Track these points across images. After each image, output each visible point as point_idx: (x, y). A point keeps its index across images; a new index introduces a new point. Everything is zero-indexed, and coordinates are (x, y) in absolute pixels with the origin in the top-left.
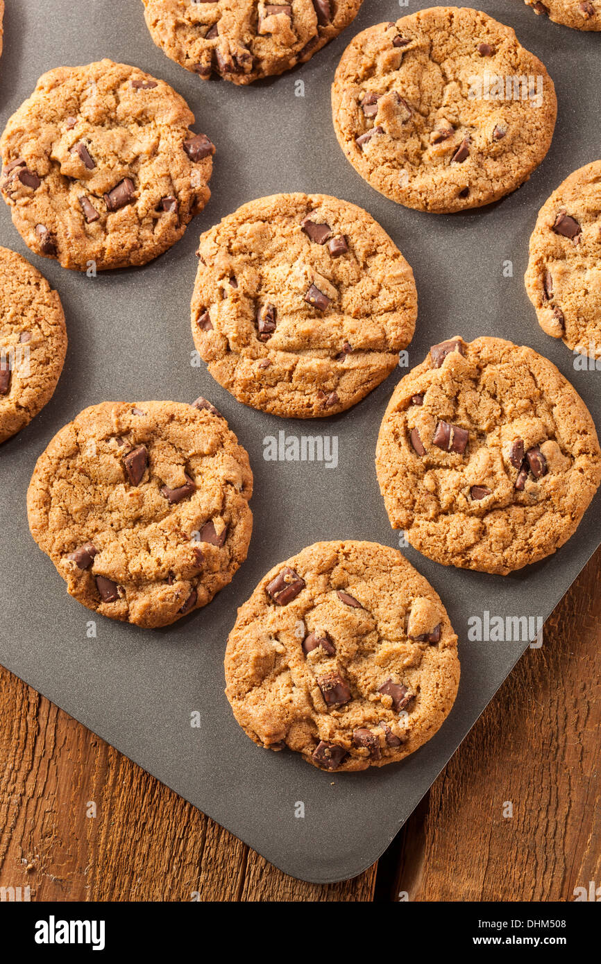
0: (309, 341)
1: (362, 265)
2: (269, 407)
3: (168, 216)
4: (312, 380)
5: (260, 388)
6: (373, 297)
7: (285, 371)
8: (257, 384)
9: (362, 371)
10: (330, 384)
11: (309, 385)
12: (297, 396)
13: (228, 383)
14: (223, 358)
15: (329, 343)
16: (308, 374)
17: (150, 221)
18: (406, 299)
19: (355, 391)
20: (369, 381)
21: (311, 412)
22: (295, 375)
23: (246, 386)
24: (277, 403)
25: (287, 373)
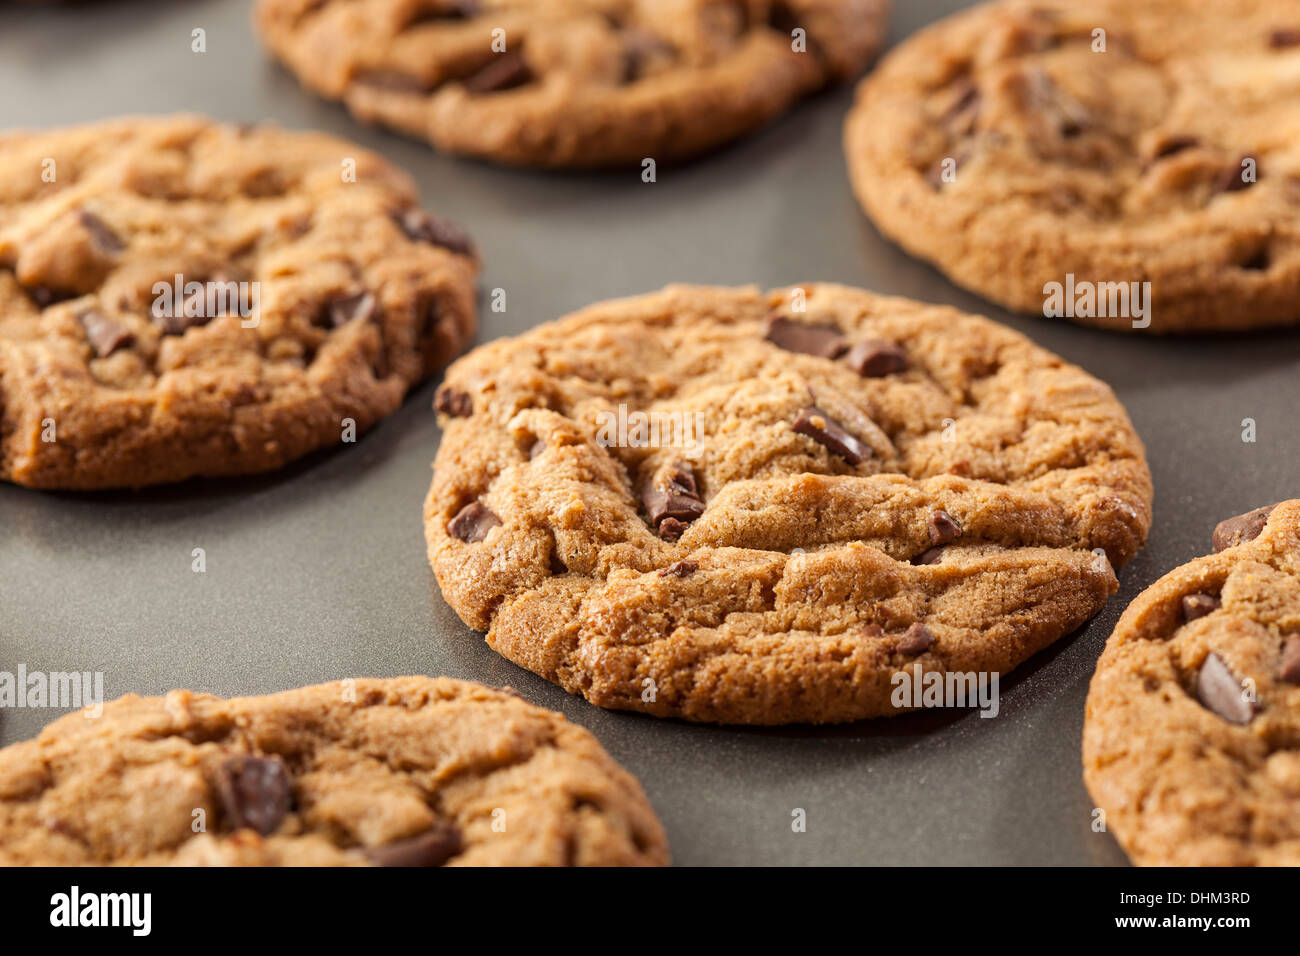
0: (818, 515)
1: (957, 394)
2: (703, 676)
3: (350, 333)
4: (841, 596)
5: (669, 630)
6: (1004, 445)
7: (748, 580)
8: (657, 617)
9: (1001, 576)
10: (902, 604)
11: (834, 609)
12: (795, 638)
13: (561, 639)
14: (539, 582)
15: (884, 515)
16: (824, 579)
17: (294, 347)
18: (1112, 434)
19: (986, 626)
20: (1028, 606)
21: (848, 676)
22: (781, 587)
23: (622, 626)
24: (729, 659)
25: (756, 587)
